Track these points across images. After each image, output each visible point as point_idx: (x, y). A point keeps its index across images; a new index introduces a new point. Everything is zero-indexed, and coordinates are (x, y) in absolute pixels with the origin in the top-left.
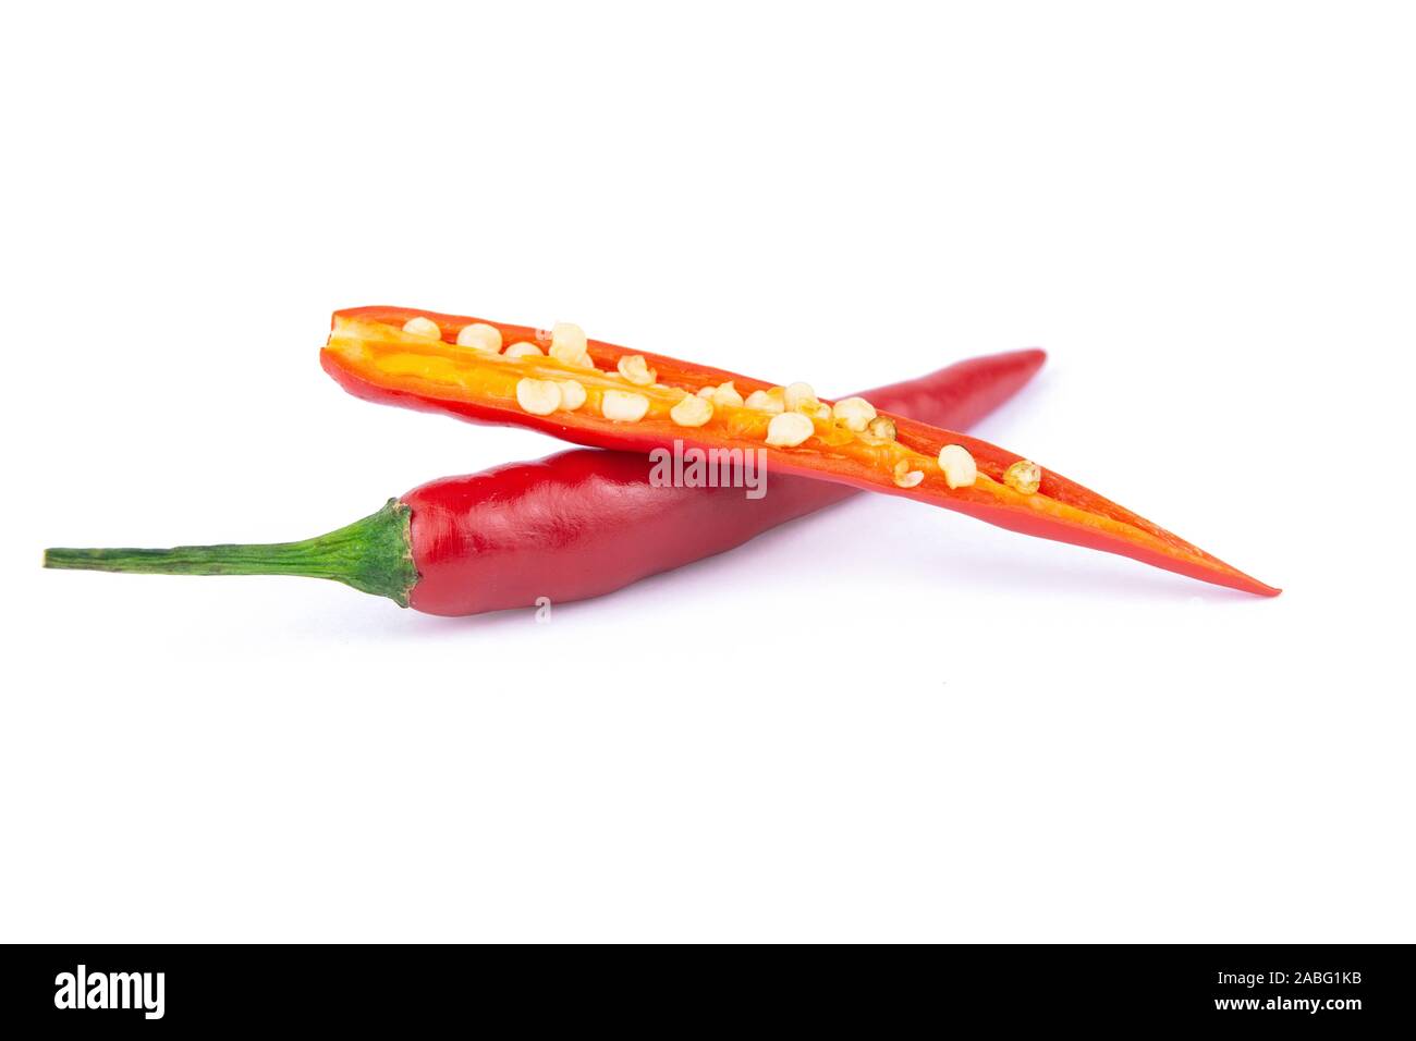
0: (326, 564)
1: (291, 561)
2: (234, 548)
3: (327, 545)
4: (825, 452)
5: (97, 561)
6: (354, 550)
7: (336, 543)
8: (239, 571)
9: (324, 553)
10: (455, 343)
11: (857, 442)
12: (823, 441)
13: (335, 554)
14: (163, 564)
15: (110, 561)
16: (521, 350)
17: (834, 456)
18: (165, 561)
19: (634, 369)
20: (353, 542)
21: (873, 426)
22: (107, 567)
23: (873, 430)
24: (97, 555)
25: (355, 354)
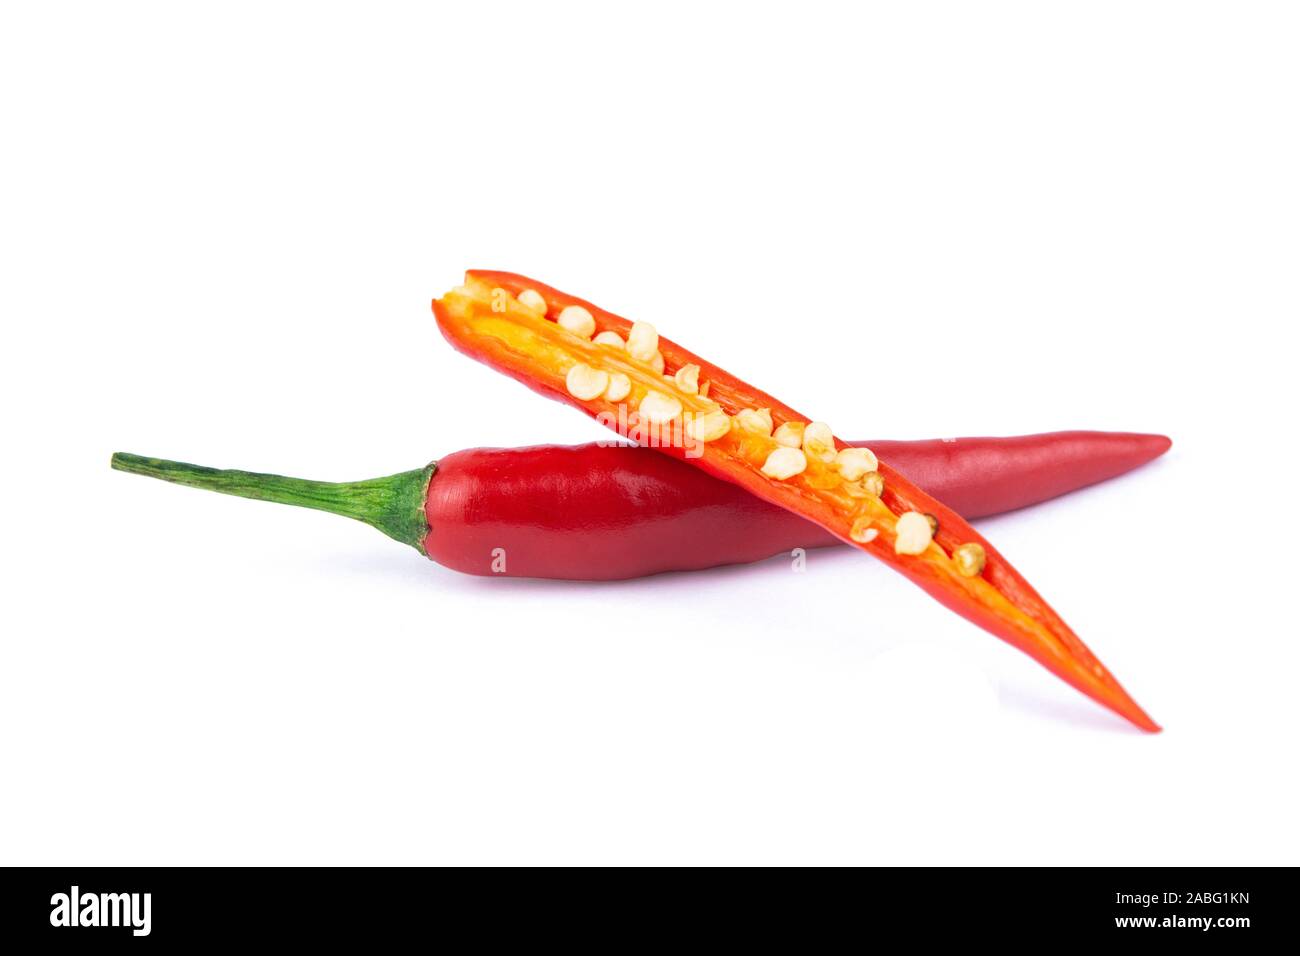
0: (354, 505)
1: (325, 498)
2: (277, 479)
3: (359, 489)
4: (807, 491)
5: (154, 469)
6: (379, 497)
7: (367, 488)
8: (278, 499)
9: (354, 495)
10: (555, 321)
11: (839, 490)
12: (808, 481)
13: (363, 498)
14: (210, 481)
15: (167, 471)
16: (609, 338)
17: (814, 497)
18: (212, 479)
19: (688, 377)
20: (381, 490)
21: (866, 479)
22: (163, 476)
23: (864, 482)
24: (155, 463)
25: (459, 310)
